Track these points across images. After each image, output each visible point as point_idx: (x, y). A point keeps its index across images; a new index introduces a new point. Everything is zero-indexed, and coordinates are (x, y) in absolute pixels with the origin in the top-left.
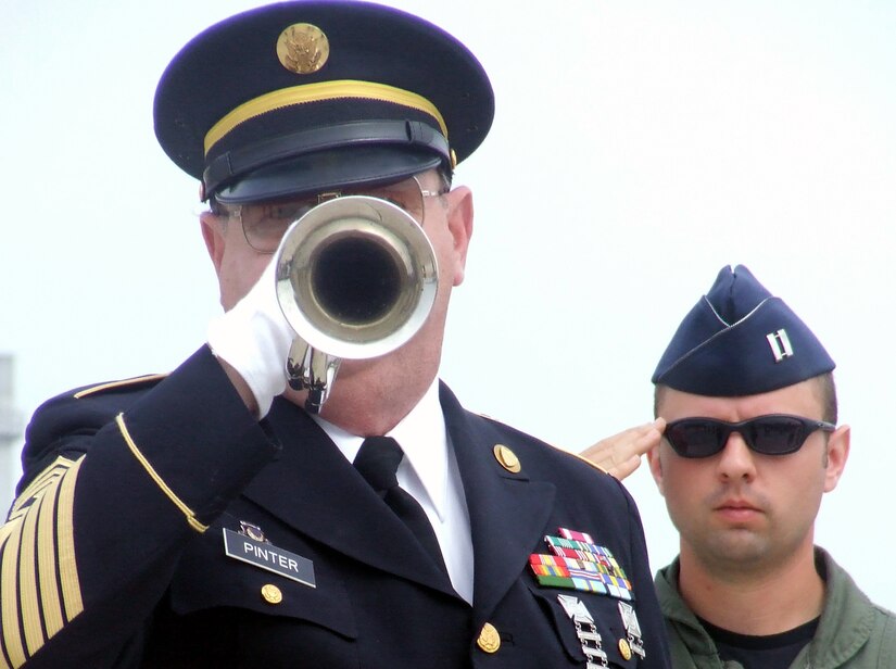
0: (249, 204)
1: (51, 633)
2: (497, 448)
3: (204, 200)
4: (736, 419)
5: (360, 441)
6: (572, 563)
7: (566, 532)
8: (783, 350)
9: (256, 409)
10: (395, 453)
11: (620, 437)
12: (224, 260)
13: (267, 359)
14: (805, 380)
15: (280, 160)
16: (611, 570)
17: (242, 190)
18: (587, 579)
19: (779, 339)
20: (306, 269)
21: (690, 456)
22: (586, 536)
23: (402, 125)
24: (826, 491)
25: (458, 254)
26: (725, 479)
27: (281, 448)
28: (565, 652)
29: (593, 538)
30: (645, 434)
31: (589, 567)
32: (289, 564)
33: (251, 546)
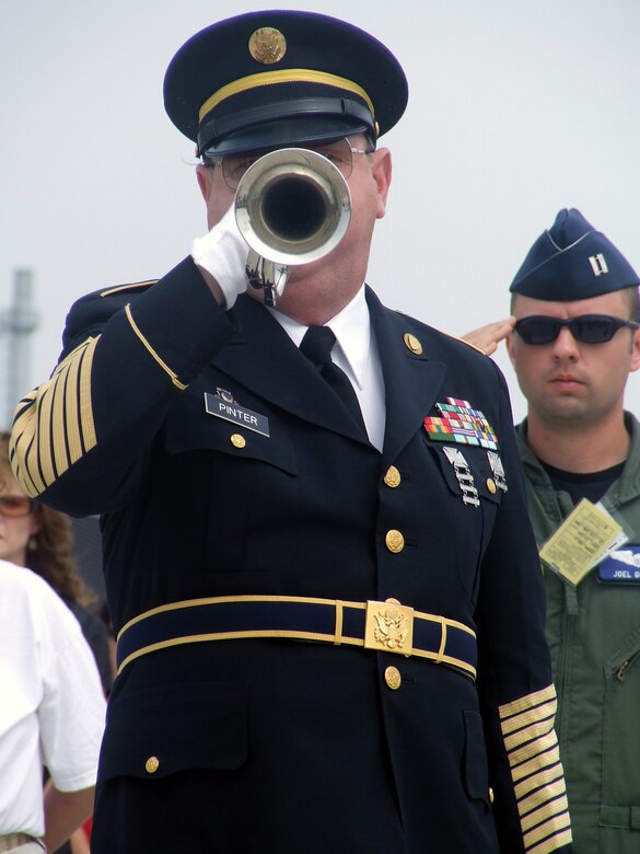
0: (229, 157)
1: (74, 460)
2: (406, 336)
3: (198, 156)
4: (565, 317)
5: (306, 329)
6: (455, 423)
7: (452, 400)
8: (600, 268)
9: (224, 302)
10: (331, 338)
11: (483, 330)
12: (211, 198)
13: (233, 266)
14: (616, 290)
15: (249, 126)
16: (483, 428)
17: (224, 147)
18: (465, 435)
19: (597, 261)
20: (258, 200)
21: (533, 344)
22: (466, 403)
23: (338, 101)
24: (632, 371)
25: (380, 196)
26: (557, 360)
27: (241, 330)
28: (448, 487)
29: (471, 404)
30: (501, 327)
31: (466, 425)
32: (251, 419)
33: (224, 406)
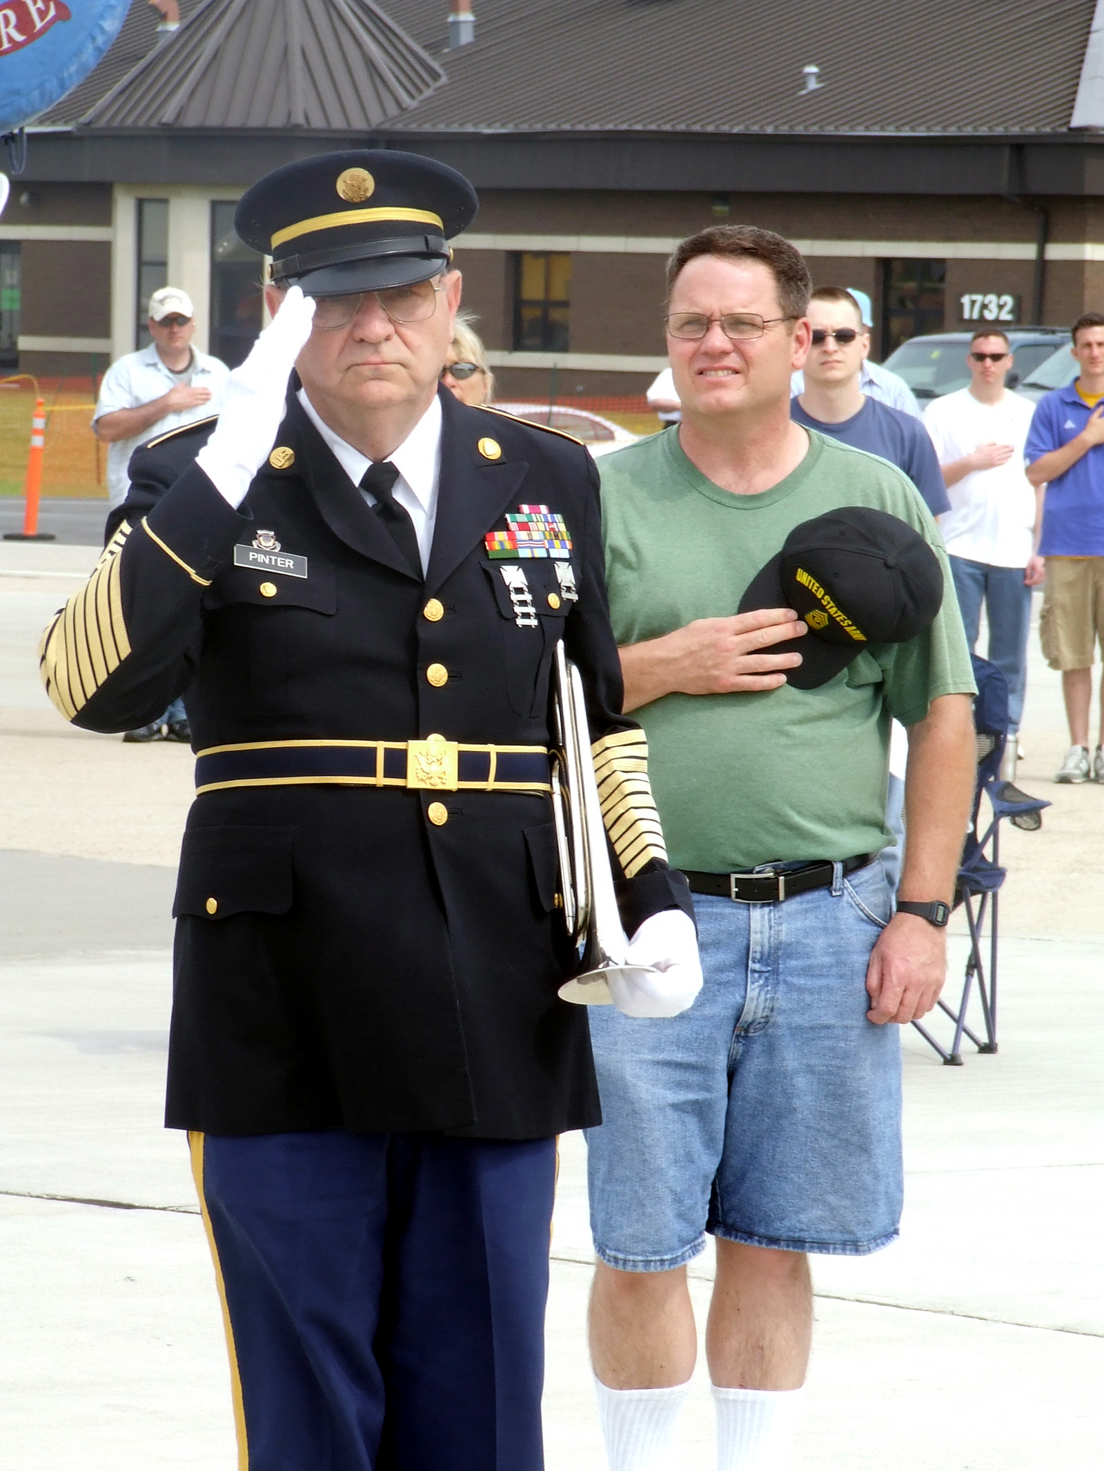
1: (112, 669)
2: (481, 441)
6: (522, 535)
7: (525, 507)
16: (557, 535)
18: (531, 548)
22: (543, 508)
23: (422, 238)
29: (549, 508)
31: (536, 535)
32: (287, 563)
33: (256, 555)
